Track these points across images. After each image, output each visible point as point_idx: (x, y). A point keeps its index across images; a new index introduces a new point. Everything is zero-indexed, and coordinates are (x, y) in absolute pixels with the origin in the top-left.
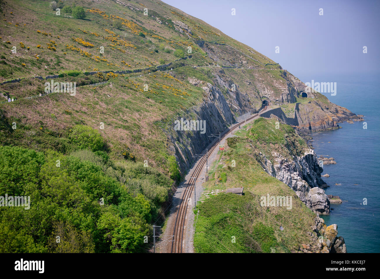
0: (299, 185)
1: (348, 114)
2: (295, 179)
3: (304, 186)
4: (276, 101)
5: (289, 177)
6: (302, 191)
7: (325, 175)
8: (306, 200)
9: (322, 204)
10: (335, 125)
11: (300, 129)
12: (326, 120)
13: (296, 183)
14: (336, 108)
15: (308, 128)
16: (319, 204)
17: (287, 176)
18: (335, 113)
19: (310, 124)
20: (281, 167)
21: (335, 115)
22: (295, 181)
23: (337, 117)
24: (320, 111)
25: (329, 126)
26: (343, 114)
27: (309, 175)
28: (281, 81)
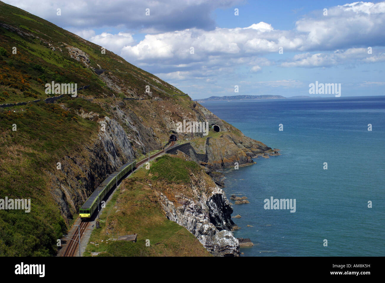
0: (205, 228)
1: (263, 148)
2: (201, 222)
3: (211, 229)
4: (185, 135)
5: (194, 220)
6: (209, 235)
7: (236, 216)
8: (213, 245)
9: (231, 248)
10: (249, 161)
11: (211, 166)
12: (239, 155)
13: (202, 226)
14: (250, 142)
15: (220, 165)
16: (227, 249)
17: (192, 219)
18: (249, 147)
19: (222, 160)
20: (185, 209)
21: (250, 150)
22: (201, 224)
23: (252, 151)
24: (232, 145)
25: (243, 162)
26: (258, 148)
27: (217, 217)
28: (191, 113)
